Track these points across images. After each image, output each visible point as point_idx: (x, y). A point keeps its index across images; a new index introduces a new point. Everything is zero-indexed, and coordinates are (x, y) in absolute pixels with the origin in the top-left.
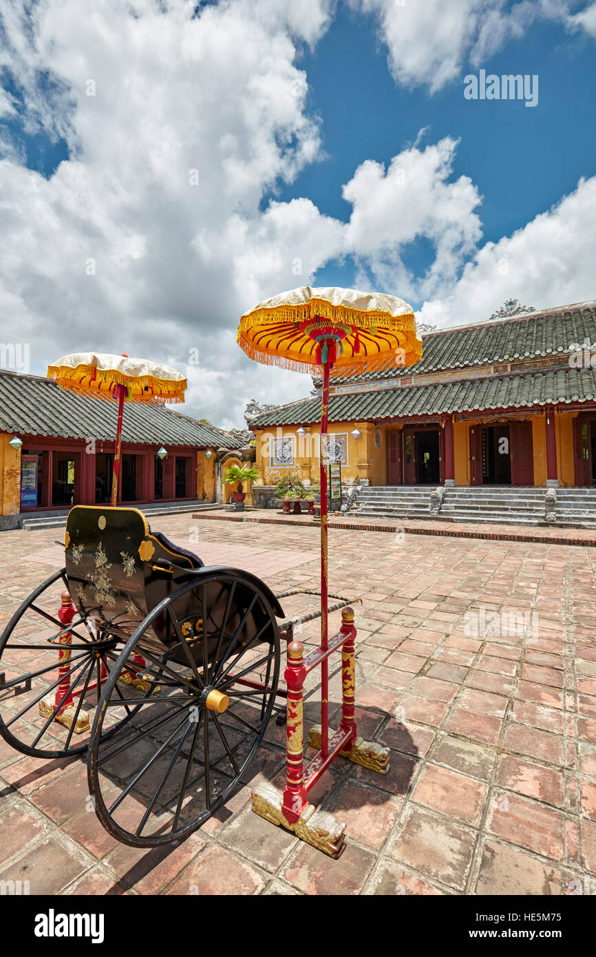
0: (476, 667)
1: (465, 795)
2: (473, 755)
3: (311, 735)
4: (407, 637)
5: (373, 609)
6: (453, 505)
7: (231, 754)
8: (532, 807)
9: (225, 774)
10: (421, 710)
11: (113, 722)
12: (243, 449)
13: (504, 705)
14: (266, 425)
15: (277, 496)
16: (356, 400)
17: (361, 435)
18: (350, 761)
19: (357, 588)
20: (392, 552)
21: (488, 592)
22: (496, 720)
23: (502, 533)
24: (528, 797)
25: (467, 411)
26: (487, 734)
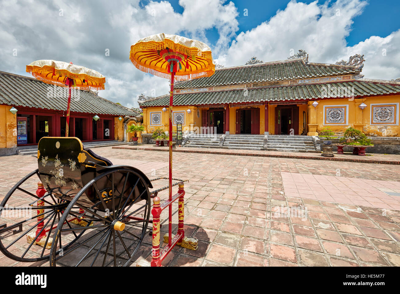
0: (234, 205)
1: (227, 254)
2: (231, 239)
3: (165, 238)
4: (208, 195)
5: (194, 185)
6: (228, 142)
7: (127, 250)
8: (253, 256)
9: (125, 259)
10: (212, 224)
11: (68, 242)
12: (137, 117)
13: (244, 219)
14: (148, 106)
15: (153, 138)
16: (189, 96)
17: (191, 112)
18: (181, 247)
19: (187, 176)
20: (203, 162)
21: (240, 176)
22: (241, 225)
23: (247, 153)
24: (251, 252)
25: (235, 103)
26: (237, 231)
